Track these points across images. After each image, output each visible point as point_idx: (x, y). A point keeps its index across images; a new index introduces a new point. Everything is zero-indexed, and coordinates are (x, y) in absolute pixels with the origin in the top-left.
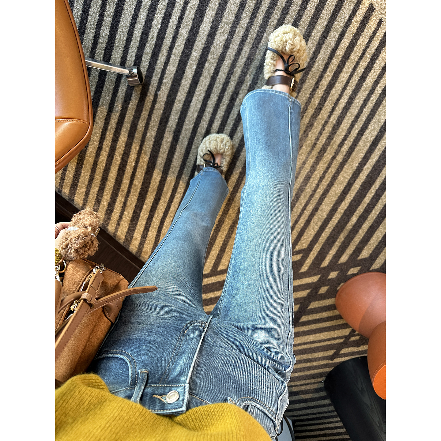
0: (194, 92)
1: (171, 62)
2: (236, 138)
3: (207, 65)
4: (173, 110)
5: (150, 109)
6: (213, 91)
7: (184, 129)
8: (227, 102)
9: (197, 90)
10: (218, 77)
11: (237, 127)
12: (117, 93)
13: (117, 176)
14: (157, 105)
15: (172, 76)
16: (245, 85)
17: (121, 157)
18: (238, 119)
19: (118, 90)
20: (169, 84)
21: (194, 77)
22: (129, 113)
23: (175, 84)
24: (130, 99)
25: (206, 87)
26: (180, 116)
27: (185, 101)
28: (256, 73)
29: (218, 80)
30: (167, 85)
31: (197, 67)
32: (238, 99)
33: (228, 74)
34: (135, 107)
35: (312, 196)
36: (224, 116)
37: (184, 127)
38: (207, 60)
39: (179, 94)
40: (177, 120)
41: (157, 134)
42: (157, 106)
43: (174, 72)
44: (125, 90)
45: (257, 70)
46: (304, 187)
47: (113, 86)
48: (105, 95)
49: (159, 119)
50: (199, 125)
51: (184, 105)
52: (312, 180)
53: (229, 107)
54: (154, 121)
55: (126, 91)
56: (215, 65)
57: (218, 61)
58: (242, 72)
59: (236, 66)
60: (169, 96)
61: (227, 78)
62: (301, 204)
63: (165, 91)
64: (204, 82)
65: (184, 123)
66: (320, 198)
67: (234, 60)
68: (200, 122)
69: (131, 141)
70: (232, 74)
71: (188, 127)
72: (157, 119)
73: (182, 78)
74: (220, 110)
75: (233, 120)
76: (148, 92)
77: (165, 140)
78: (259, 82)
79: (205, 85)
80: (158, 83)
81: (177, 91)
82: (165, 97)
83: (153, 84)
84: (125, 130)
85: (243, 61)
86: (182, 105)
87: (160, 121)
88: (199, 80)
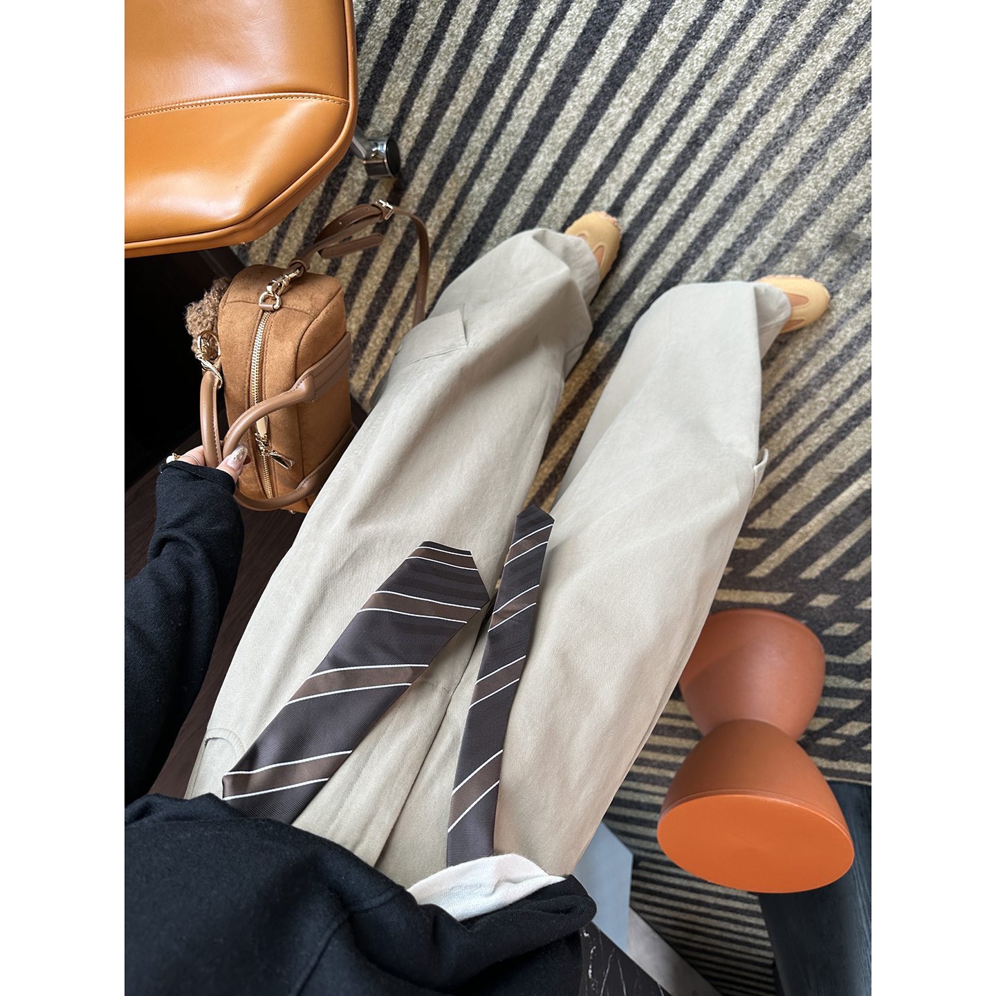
0: (605, 107)
1: (566, 22)
2: (682, 237)
3: (654, 43)
4: (546, 140)
5: (495, 130)
6: (653, 112)
7: (560, 191)
8: (679, 145)
9: (616, 101)
10: (673, 80)
11: (690, 211)
12: (425, 76)
13: (389, 269)
14: (511, 122)
15: (562, 56)
16: (735, 111)
17: (404, 228)
18: (696, 192)
19: (429, 69)
20: (550, 75)
21: (614, 67)
22: (443, 129)
23: (565, 78)
24: (452, 97)
25: (638, 100)
26: (561, 158)
27: (579, 126)
28: (771, 86)
29: (671, 86)
30: (546, 77)
31: (629, 44)
32: (707, 144)
33: (701, 76)
34: (458, 117)
35: (828, 414)
36: (664, 180)
37: (563, 186)
38: (655, 32)
39: (569, 105)
40: (550, 168)
41: (495, 190)
42: (511, 126)
43: (569, 48)
44: (444, 72)
45: (777, 77)
46: (814, 390)
47: (419, 59)
48: (397, 77)
49: (509, 157)
50: (599, 188)
51: (575, 135)
52: (838, 376)
53: (681, 160)
54: (496, 160)
55: (447, 76)
56: (674, 46)
57: (685, 37)
58: (737, 77)
59: (726, 59)
60: (544, 107)
61: (694, 85)
62: (794, 428)
63: (537, 91)
64: (637, 85)
65: (566, 178)
66: (845, 425)
67: (723, 43)
68: (603, 183)
69: (434, 197)
70: (711, 76)
71: (571, 189)
72: (503, 158)
73: (584, 66)
74: (659, 164)
75: (684, 193)
76: (497, 86)
77: (509, 207)
78: (773, 110)
79: (637, 93)
80: (526, 70)
81: (567, 96)
82: (536, 107)
83: (514, 69)
84: (426, 168)
85: (746, 47)
86: (570, 133)
87: (511, 161)
88: (625, 79)
